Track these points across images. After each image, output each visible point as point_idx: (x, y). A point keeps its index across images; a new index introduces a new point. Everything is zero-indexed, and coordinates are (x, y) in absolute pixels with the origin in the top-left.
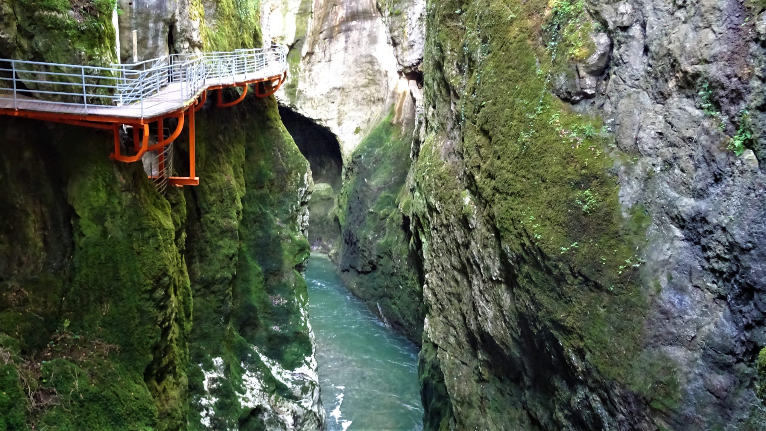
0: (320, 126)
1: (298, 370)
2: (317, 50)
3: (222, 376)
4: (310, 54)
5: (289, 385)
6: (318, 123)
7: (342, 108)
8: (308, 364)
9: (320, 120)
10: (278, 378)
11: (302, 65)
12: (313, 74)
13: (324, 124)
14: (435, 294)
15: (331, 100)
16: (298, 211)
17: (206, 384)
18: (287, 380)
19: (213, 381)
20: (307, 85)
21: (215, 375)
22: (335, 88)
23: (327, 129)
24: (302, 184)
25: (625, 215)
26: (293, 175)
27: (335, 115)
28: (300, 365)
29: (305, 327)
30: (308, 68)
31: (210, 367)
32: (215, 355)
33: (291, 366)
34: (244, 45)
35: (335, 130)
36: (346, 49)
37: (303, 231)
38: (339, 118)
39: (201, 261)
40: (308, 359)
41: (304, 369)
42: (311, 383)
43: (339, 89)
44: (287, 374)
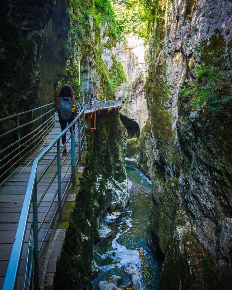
0: (134, 121)
1: (122, 183)
2: (133, 100)
3: (101, 179)
4: (131, 101)
5: (120, 186)
6: (133, 120)
7: (140, 116)
8: (125, 182)
9: (133, 119)
10: (117, 184)
11: (128, 104)
12: (132, 107)
13: (135, 121)
14: (148, 155)
15: (137, 114)
16: (123, 142)
17: (97, 180)
18: (119, 185)
19: (99, 180)
20: (130, 110)
21: (100, 179)
22: (138, 111)
23: (135, 122)
24: (125, 135)
25: (173, 130)
26: (122, 132)
27: (138, 118)
28: (123, 182)
29: (124, 172)
30: (130, 105)
31: (98, 176)
32: (100, 174)
33: (120, 182)
34: (110, 99)
35: (138, 122)
36: (141, 100)
37: (125, 147)
38: (139, 119)
39: (97, 151)
40: (125, 180)
41: (124, 183)
42: (126, 186)
43: (139, 111)
44: (119, 184)
